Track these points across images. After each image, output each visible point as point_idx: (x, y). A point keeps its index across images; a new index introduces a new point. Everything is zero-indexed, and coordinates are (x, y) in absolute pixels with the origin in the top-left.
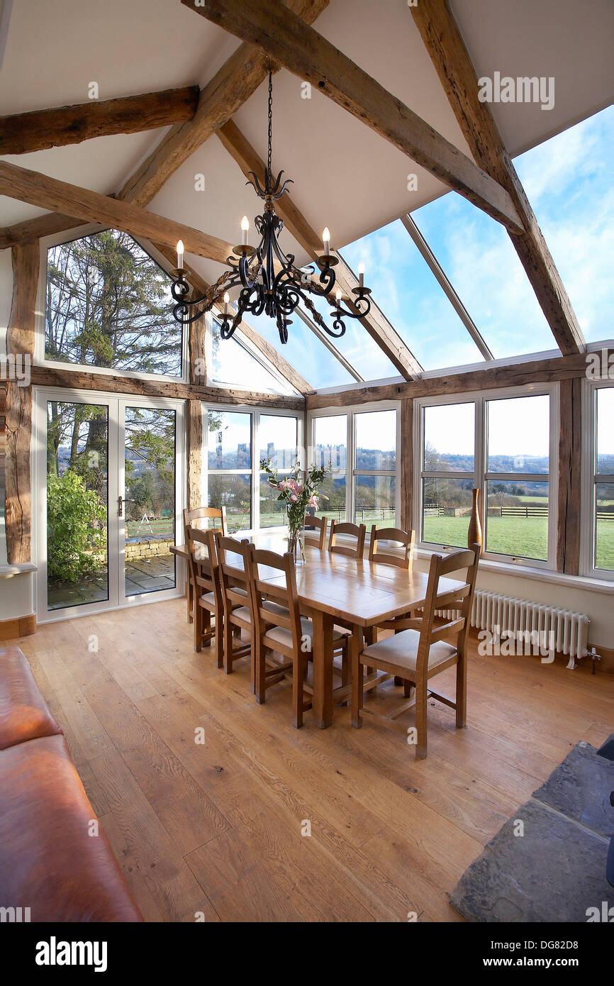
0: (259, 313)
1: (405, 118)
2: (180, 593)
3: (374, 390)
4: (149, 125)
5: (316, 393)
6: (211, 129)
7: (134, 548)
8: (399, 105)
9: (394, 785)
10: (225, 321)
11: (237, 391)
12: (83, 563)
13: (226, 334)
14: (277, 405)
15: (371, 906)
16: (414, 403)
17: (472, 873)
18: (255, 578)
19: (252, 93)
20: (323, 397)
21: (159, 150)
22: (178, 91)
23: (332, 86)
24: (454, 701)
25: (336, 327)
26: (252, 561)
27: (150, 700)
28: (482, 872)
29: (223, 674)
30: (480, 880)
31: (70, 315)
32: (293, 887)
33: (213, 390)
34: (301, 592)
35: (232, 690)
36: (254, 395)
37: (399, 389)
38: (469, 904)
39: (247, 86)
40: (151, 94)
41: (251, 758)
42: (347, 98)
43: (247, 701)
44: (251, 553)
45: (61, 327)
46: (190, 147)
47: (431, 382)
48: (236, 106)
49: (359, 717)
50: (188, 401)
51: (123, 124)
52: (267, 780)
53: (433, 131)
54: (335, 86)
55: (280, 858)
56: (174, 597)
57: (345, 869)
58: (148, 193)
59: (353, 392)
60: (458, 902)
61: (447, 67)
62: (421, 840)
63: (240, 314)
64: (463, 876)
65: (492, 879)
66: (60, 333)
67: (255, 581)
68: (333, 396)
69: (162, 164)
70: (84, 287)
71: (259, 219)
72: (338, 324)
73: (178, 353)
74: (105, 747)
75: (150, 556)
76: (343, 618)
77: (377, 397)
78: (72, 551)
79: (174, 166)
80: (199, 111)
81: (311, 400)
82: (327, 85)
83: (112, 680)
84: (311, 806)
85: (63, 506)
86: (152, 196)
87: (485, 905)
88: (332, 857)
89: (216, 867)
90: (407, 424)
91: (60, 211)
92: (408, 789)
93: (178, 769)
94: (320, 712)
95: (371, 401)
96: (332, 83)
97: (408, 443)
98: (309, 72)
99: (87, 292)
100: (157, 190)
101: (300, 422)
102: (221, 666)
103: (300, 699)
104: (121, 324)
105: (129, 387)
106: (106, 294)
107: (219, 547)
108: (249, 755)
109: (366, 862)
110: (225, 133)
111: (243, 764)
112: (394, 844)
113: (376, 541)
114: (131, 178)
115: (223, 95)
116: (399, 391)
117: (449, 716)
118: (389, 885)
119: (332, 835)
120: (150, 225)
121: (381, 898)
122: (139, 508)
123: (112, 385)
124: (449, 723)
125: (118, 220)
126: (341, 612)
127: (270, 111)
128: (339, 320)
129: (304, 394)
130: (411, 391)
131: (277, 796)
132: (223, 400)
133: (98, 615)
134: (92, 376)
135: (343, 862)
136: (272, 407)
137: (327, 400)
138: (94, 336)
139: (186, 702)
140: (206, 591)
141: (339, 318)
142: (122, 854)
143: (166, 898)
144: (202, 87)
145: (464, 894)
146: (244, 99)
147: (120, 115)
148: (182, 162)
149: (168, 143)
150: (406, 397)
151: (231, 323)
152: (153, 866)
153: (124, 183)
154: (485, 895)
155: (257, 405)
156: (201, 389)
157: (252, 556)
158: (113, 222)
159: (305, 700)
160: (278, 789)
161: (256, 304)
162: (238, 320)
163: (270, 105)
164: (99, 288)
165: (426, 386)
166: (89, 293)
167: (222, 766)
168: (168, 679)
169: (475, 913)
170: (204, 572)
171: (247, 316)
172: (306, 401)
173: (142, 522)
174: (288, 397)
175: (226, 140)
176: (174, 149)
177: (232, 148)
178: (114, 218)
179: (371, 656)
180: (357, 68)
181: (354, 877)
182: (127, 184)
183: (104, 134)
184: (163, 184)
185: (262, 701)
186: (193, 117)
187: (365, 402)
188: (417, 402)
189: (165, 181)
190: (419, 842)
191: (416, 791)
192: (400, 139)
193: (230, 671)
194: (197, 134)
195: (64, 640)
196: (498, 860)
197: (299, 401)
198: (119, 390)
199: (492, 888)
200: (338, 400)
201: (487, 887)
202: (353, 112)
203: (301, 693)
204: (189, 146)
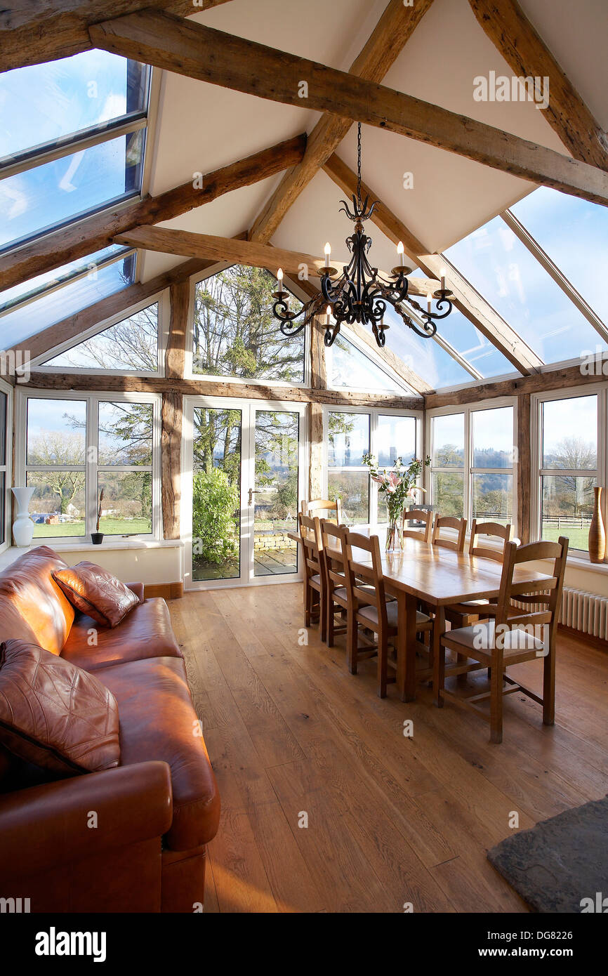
0: (352, 322)
1: (472, 130)
2: (302, 578)
3: (490, 387)
4: (265, 175)
5: (435, 393)
6: (317, 166)
7: (270, 539)
8: (464, 120)
9: (461, 759)
10: (328, 330)
11: (356, 394)
12: (226, 548)
13: (329, 341)
14: (396, 405)
15: (411, 839)
16: (531, 397)
17: (515, 840)
18: (349, 558)
19: (347, 131)
20: (441, 396)
21: (278, 190)
22: (288, 142)
23: (392, 124)
24: (541, 697)
25: (426, 328)
26: (347, 543)
27: (260, 657)
28: (526, 841)
29: (326, 647)
30: (521, 846)
31: (224, 335)
32: (346, 809)
33: (332, 393)
34: (385, 572)
35: (330, 659)
36: (372, 397)
37: (515, 385)
38: (503, 860)
39: (342, 126)
40: (266, 150)
41: (334, 713)
42: (407, 129)
43: (342, 671)
44: (346, 536)
45: (217, 344)
46: (302, 185)
47: (549, 375)
48: (335, 144)
49: (439, 696)
50: (310, 404)
51: (244, 179)
52: (344, 731)
53: (505, 134)
54: (395, 123)
55: (341, 788)
56: (294, 581)
57: (395, 808)
58: (272, 227)
59: (470, 390)
60: (493, 857)
61: (525, 68)
62: (474, 806)
63: (338, 324)
64: (505, 840)
65: (534, 849)
66: (216, 350)
67: (349, 561)
68: (450, 395)
69: (281, 201)
70: (235, 308)
71: (349, 240)
72: (429, 325)
73: (301, 362)
74: (220, 684)
75: (284, 547)
76: (420, 597)
77: (494, 394)
78: (218, 536)
79: (290, 201)
80: (306, 154)
81: (429, 399)
82: (388, 124)
83: (233, 639)
84: (377, 758)
85: (210, 497)
86: (275, 228)
87: (519, 865)
88: (386, 797)
89: (288, 781)
90: (524, 420)
91: (196, 257)
92: (474, 764)
93: (273, 710)
94: (403, 687)
95: (488, 398)
96: (391, 122)
97: (525, 441)
98: (370, 118)
99: (238, 312)
100: (279, 223)
101: (419, 422)
102: (324, 640)
103: (384, 673)
104: (265, 338)
105: (257, 394)
106: (252, 313)
107: (323, 531)
108: (333, 710)
109: (416, 809)
110: (328, 166)
111: (326, 717)
112: (446, 802)
113: (476, 536)
114: (259, 217)
115: (324, 138)
116: (516, 387)
117: (537, 711)
118: (432, 830)
119: (390, 782)
120: (265, 256)
121: (422, 837)
122: (286, 508)
123: (245, 392)
124: (536, 719)
125: (240, 256)
126: (417, 591)
127: (359, 144)
128: (430, 321)
129: (423, 394)
130: (528, 387)
131: (349, 745)
132: (342, 402)
133: (231, 589)
134: (229, 386)
135: (394, 804)
136: (390, 407)
137: (445, 399)
138: (238, 352)
139: (290, 663)
140: (315, 573)
141: (429, 319)
142: (221, 756)
143: (248, 791)
144: (308, 134)
145: (502, 852)
146: (341, 137)
147: (241, 173)
148: (297, 197)
149: (285, 183)
150: (523, 393)
151: (331, 331)
152: (242, 769)
153: (254, 220)
154: (523, 859)
155: (375, 406)
156: (322, 392)
157: (346, 538)
158: (236, 258)
159: (389, 675)
160: (352, 740)
161: (349, 314)
162: (337, 329)
163: (359, 140)
164: (246, 309)
165: (544, 381)
166: (239, 314)
167: (308, 714)
168: (279, 644)
169: (508, 869)
170: (314, 556)
171: (344, 325)
172: (424, 401)
173: (286, 520)
174: (407, 398)
175: (332, 173)
176: (288, 188)
177: (336, 178)
178: (237, 255)
179: (452, 639)
180: (417, 101)
181: (402, 817)
182: (257, 220)
183: (230, 190)
184: (282, 217)
185: (354, 672)
186: (302, 160)
187: (481, 399)
188: (534, 396)
189: (284, 215)
190: (472, 806)
191: (481, 767)
192: (468, 150)
193: (331, 645)
194: (305, 173)
195: (203, 605)
196: (545, 836)
197: (418, 401)
198: (250, 396)
199: (531, 856)
200: (455, 399)
201: (527, 853)
202: (415, 138)
203: (385, 667)
204: (300, 183)
